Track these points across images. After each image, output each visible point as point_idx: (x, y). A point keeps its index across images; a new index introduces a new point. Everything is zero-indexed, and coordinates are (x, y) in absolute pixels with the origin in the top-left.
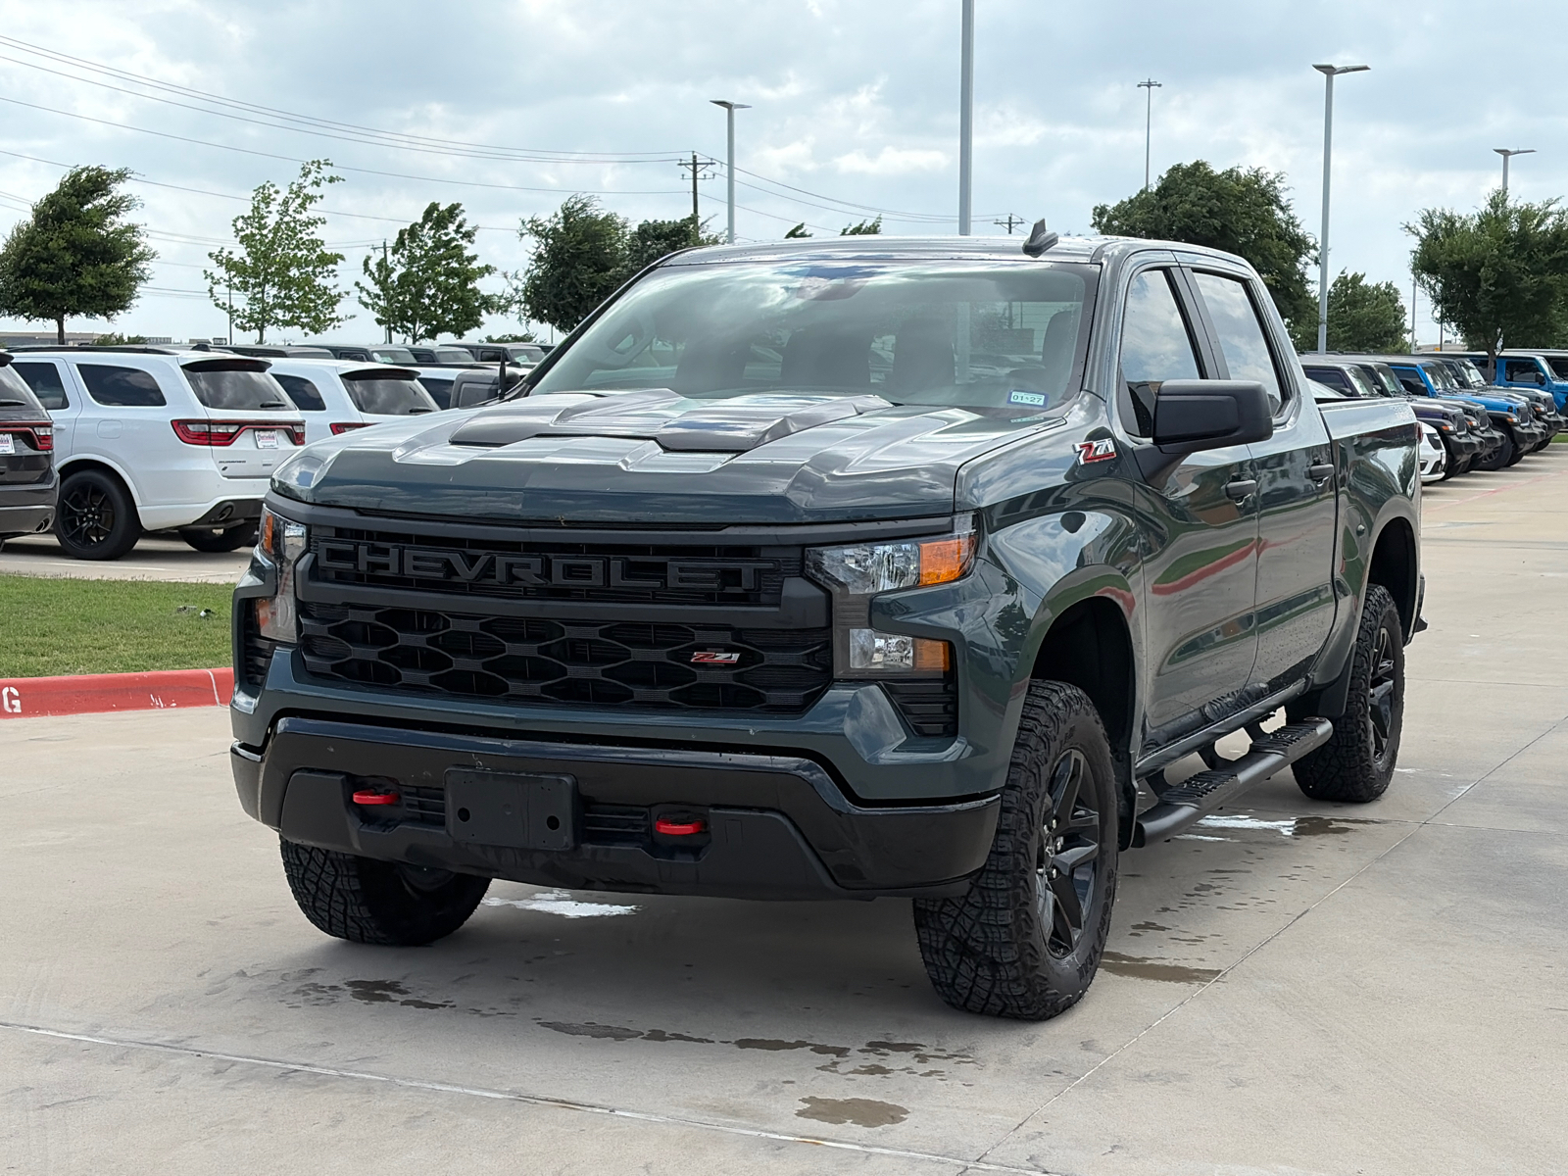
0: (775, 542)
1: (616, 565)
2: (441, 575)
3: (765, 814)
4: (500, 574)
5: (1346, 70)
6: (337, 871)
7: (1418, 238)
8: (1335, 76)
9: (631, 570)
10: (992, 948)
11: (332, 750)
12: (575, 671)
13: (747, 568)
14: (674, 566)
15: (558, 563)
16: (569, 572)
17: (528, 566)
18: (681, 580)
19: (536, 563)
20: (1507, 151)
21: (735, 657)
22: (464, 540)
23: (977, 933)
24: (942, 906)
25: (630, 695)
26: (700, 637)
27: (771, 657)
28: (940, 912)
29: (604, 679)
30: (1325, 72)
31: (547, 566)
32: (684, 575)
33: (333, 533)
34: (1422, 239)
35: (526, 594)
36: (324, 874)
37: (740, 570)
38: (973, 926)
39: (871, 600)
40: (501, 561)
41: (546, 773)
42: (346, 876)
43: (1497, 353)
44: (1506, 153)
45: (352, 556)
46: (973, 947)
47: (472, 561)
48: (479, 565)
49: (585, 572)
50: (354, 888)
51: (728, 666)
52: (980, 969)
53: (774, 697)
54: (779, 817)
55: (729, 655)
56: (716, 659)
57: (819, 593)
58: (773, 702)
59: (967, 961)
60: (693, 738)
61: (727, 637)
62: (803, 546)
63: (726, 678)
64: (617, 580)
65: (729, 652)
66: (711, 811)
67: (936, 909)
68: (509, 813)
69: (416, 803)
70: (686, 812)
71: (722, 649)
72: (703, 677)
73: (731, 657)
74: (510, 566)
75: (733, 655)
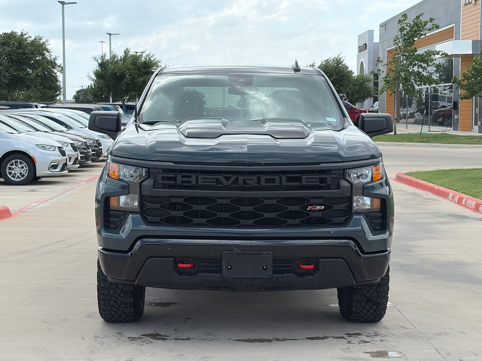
0: (338, 168)
1: (284, 178)
2: (215, 184)
3: (338, 260)
4: (241, 183)
5: (69, 3)
6: (125, 296)
7: (97, 62)
8: (65, 5)
9: (289, 179)
10: (379, 299)
11: (169, 249)
12: (266, 215)
13: (329, 177)
14: (304, 177)
15: (263, 178)
16: (267, 181)
17: (252, 179)
18: (307, 182)
19: (255, 178)
20: (111, 34)
21: (323, 207)
22: (223, 171)
23: (375, 295)
24: (364, 287)
25: (286, 222)
26: (312, 201)
27: (335, 207)
28: (363, 289)
29: (277, 217)
30: (61, 4)
31: (259, 179)
32: (308, 180)
33: (161, 171)
34: (98, 63)
35: (250, 189)
36: (119, 297)
37: (327, 178)
38: (374, 292)
39: (363, 186)
40: (241, 178)
41: (263, 251)
42: (128, 297)
43: (125, 104)
44: (110, 34)
45: (175, 179)
46: (372, 299)
47: (228, 179)
48: (231, 181)
49: (273, 181)
50: (131, 301)
51: (320, 210)
52: (373, 306)
53: (335, 220)
54: (342, 260)
55: (321, 207)
56: (316, 208)
57: (349, 185)
58: (335, 222)
59: (369, 304)
60: (312, 235)
61: (321, 201)
62: (344, 170)
63: (320, 214)
64: (284, 183)
65: (321, 206)
66: (320, 260)
67: (361, 288)
68: (247, 266)
69: (203, 266)
70: (308, 261)
71: (318, 205)
72: (312, 215)
73: (321, 208)
74: (244, 180)
75: (322, 207)
